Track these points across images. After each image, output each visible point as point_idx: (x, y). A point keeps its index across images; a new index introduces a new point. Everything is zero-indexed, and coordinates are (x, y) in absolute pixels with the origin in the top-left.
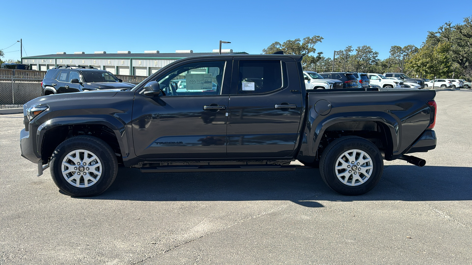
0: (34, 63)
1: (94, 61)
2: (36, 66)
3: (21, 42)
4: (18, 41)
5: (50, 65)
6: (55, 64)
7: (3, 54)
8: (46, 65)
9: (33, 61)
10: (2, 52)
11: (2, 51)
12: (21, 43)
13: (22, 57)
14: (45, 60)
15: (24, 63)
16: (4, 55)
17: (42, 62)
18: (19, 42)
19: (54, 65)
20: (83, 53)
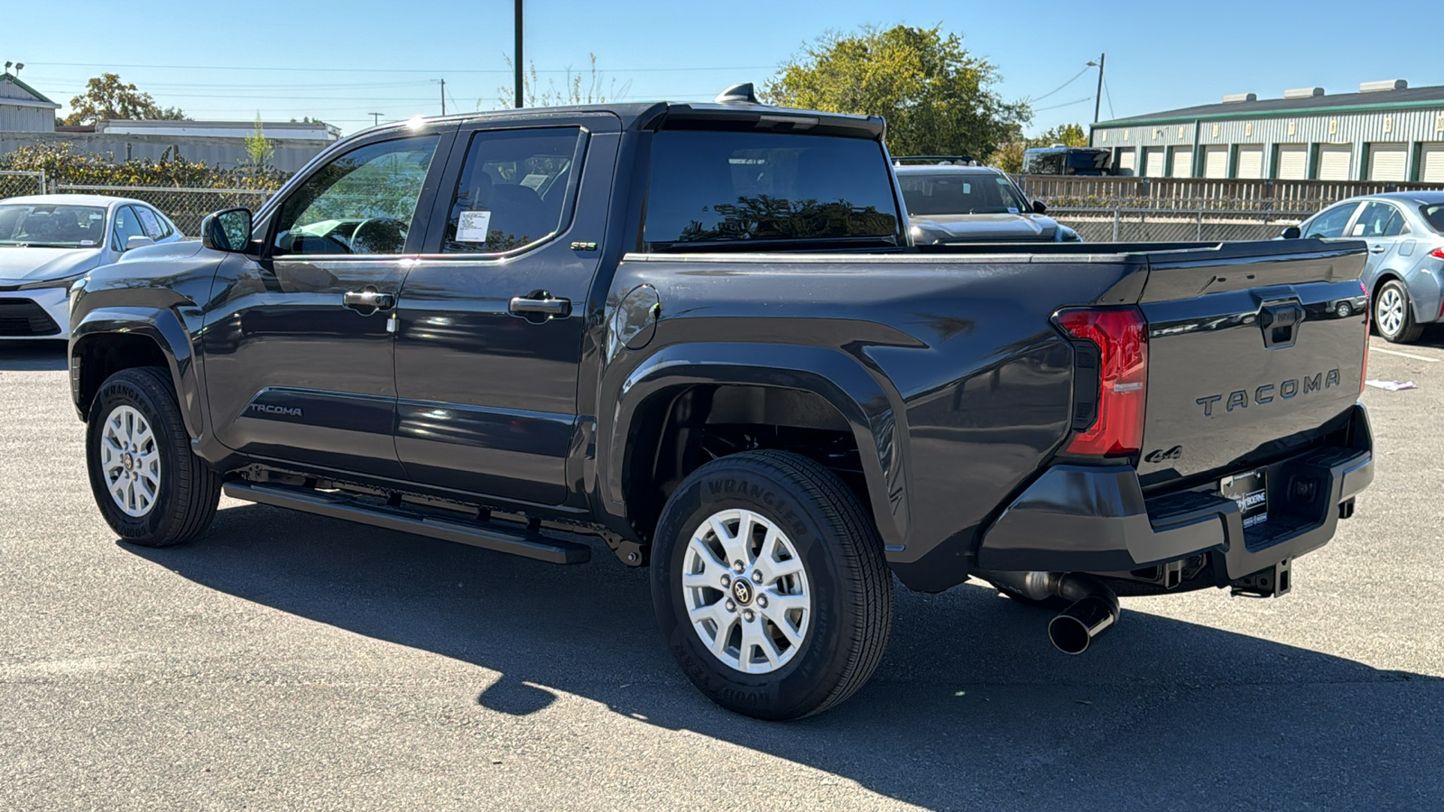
0: (1129, 145)
1: (1331, 122)
2: (1131, 155)
3: (1102, 67)
4: (1090, 64)
5: (1177, 146)
6: (1194, 144)
7: (1030, 112)
8: (1163, 147)
9: (1125, 137)
10: (1028, 107)
11: (1028, 105)
12: (1099, 69)
13: (1099, 120)
14: (1163, 128)
15: (1096, 145)
16: (1032, 120)
17: (1151, 136)
18: (1095, 65)
19: (1191, 146)
20: (1319, 92)
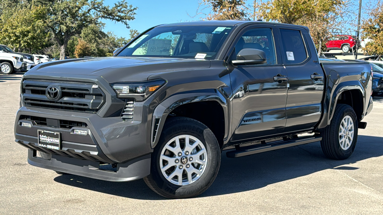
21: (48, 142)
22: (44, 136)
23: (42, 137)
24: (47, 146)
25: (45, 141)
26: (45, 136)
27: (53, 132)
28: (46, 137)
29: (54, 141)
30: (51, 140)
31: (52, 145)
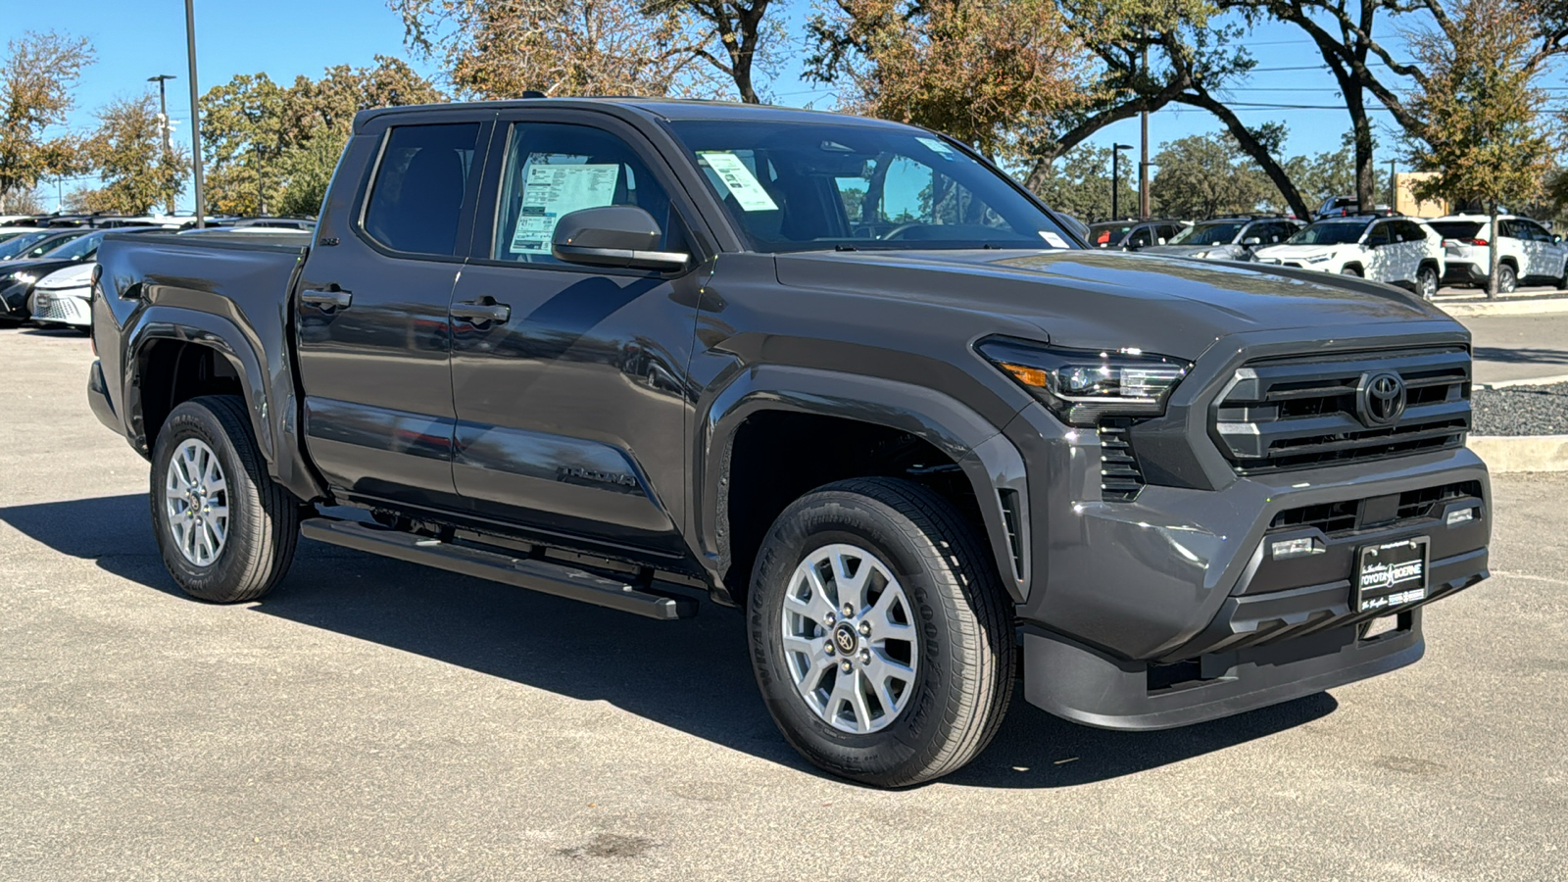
21: (1386, 585)
22: (1375, 565)
23: (1371, 574)
24: (1387, 599)
25: (1379, 583)
26: (1379, 568)
27: (1406, 543)
28: (1384, 568)
29: (1404, 574)
30: (1397, 573)
31: (1402, 591)
